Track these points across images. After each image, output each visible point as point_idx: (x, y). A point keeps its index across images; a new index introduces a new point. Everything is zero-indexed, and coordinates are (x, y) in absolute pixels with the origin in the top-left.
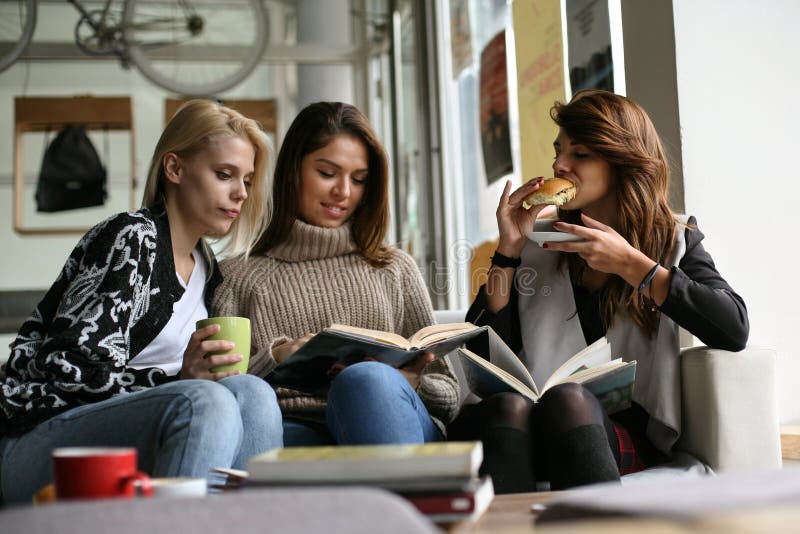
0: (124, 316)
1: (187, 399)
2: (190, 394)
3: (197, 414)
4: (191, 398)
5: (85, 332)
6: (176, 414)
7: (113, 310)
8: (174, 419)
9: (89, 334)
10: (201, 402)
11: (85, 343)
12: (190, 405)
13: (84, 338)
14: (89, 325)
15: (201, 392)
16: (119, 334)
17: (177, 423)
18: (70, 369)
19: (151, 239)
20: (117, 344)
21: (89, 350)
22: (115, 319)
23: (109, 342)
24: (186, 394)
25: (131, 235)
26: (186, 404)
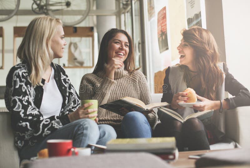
0: (28, 101)
1: (81, 125)
2: (83, 123)
3: (85, 130)
4: (83, 125)
5: (21, 113)
6: (78, 130)
7: (24, 102)
8: (78, 131)
9: (23, 113)
10: (86, 126)
11: (24, 116)
12: (83, 127)
13: (22, 115)
14: (20, 111)
15: (86, 123)
16: (30, 107)
17: (79, 132)
18: (25, 125)
19: (25, 73)
20: (32, 110)
21: (27, 117)
22: (26, 104)
23: (29, 112)
24: (81, 124)
25: (17, 74)
26: (82, 127)
